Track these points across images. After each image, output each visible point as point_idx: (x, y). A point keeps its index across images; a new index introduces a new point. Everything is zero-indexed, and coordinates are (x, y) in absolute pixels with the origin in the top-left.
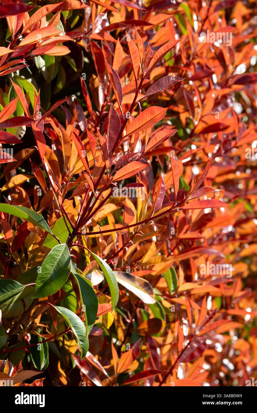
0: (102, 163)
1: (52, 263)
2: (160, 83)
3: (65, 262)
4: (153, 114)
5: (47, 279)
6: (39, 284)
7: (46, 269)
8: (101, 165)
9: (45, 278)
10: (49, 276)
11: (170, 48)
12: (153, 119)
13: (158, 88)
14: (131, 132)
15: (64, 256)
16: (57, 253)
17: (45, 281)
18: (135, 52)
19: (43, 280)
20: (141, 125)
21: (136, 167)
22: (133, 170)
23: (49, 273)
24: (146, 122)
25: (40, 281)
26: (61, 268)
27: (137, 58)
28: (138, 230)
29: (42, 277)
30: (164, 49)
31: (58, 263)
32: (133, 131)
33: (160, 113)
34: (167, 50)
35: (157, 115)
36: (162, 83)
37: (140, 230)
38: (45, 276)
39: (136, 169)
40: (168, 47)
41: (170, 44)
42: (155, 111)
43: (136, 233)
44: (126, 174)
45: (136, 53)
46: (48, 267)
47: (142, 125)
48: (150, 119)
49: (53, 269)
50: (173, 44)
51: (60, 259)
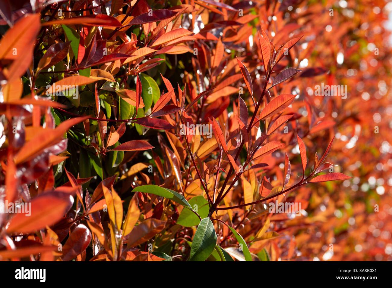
0: (231, 147)
1: (201, 234)
2: (283, 75)
3: (211, 233)
4: (284, 100)
5: (198, 248)
6: (193, 253)
7: (198, 240)
8: (230, 148)
9: (196, 247)
10: (199, 246)
11: (293, 44)
12: (283, 104)
13: (282, 78)
14: (264, 117)
15: (209, 228)
16: (204, 226)
17: (197, 250)
18: (265, 48)
19: (195, 249)
20: (272, 111)
21: (274, 146)
22: (272, 149)
23: (199, 243)
24: (277, 108)
25: (193, 250)
26: (208, 238)
27: (267, 53)
28: (253, 208)
29: (194, 246)
30: (288, 45)
31: (205, 234)
32: (265, 116)
33: (290, 99)
34: (291, 45)
35: (287, 101)
36: (284, 74)
37: (254, 208)
38: (197, 246)
39: (274, 148)
40: (292, 43)
41: (294, 41)
42: (285, 98)
43: (251, 211)
44: (265, 152)
45: (267, 49)
46: (198, 237)
47: (274, 110)
48: (281, 105)
49: (202, 240)
50: (296, 40)
51: (206, 231)
